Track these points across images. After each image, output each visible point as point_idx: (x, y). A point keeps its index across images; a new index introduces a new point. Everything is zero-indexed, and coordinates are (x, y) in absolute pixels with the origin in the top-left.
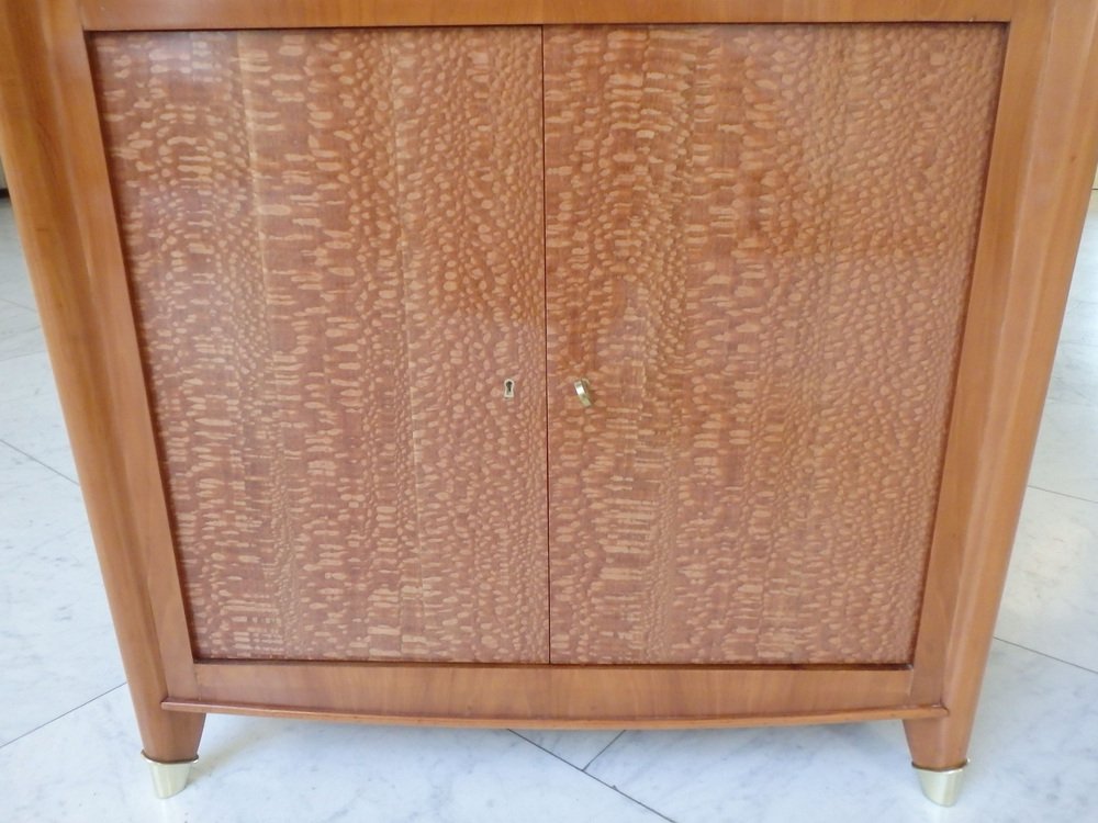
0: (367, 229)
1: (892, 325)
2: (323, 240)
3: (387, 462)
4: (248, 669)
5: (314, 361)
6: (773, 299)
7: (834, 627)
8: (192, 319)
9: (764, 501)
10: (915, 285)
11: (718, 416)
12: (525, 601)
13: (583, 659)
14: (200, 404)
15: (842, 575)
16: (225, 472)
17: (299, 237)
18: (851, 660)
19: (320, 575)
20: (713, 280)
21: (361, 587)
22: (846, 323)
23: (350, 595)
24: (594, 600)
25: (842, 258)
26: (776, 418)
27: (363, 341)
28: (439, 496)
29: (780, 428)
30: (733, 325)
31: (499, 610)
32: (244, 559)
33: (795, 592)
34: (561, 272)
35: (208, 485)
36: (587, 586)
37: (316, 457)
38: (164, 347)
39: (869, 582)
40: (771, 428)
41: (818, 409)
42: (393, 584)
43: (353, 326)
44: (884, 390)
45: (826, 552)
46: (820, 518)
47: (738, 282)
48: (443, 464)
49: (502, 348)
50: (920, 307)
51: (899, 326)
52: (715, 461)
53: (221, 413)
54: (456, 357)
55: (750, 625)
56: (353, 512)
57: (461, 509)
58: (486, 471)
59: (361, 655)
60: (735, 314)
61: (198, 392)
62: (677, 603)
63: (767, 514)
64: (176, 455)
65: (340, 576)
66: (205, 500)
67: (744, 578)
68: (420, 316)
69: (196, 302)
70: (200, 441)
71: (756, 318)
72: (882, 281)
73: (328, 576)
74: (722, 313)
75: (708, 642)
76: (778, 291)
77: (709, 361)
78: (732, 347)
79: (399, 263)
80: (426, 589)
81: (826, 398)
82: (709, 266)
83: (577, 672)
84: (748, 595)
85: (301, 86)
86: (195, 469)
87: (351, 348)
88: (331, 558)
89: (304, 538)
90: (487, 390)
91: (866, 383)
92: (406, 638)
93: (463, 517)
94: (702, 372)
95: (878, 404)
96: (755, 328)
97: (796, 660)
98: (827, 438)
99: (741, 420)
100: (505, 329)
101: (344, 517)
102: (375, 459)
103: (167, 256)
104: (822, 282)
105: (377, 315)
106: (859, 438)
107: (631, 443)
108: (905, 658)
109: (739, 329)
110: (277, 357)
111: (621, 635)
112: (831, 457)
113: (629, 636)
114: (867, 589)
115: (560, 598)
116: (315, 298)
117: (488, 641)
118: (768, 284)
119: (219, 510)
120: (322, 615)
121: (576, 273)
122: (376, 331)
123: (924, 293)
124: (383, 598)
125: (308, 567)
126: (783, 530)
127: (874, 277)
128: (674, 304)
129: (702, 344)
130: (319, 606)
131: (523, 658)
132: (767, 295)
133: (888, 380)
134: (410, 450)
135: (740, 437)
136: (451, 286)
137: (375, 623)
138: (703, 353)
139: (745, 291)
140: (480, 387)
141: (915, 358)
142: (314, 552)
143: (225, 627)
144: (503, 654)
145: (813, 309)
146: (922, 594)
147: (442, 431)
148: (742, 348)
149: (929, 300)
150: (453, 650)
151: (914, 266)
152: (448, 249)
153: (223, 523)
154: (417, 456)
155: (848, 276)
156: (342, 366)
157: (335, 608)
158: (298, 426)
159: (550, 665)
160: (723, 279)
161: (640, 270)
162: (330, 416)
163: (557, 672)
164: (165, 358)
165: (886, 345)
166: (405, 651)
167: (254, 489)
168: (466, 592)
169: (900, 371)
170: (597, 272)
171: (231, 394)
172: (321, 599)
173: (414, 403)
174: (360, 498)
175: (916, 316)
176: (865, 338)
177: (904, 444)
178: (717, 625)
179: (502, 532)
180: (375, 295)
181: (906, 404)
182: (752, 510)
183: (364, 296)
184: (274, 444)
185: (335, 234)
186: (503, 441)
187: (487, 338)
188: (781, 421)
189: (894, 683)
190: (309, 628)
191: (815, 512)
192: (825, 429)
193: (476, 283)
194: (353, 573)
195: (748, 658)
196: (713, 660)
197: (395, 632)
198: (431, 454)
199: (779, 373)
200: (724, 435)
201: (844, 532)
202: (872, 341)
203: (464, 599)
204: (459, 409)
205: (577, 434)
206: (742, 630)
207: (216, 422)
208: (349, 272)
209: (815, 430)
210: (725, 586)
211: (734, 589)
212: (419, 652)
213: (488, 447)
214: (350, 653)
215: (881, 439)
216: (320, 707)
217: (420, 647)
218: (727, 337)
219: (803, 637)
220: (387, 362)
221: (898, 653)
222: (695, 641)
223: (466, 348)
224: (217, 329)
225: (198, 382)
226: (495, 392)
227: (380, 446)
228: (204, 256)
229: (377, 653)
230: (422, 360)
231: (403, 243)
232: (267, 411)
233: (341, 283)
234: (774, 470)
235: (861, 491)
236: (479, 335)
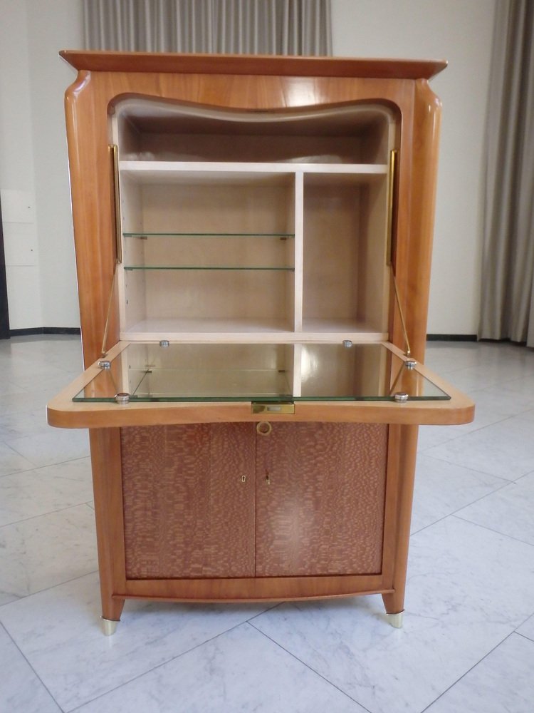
0: (200, 429)
1: (365, 457)
2: (185, 432)
3: (201, 504)
4: (146, 581)
5: (179, 470)
6: (328, 450)
7: (354, 560)
8: (140, 457)
9: (327, 516)
10: (371, 444)
11: (311, 487)
12: (247, 553)
13: (267, 575)
14: (139, 485)
15: (355, 541)
16: (146, 509)
18: (360, 573)
19: (175, 545)
20: (308, 444)
21: (189, 549)
22: (351, 456)
23: (185, 552)
24: (271, 552)
25: (348, 436)
26: (331, 487)
27: (196, 464)
28: (219, 516)
29: (332, 491)
30: (315, 457)
31: (238, 557)
32: (148, 540)
33: (340, 547)
34: (261, 441)
35: (138, 513)
36: (268, 547)
37: (177, 503)
38: (129, 466)
39: (364, 543)
40: (329, 491)
41: (344, 484)
42: (201, 548)
43: (193, 459)
44: (364, 478)
45: (350, 533)
46: (347, 521)
47: (316, 444)
48: (220, 505)
49: (242, 465)
50: (373, 451)
51: (368, 457)
52: (311, 502)
53: (146, 488)
54: (227, 468)
55: (326, 560)
56: (188, 522)
57: (226, 520)
58: (235, 507)
59: (187, 575)
60: (316, 454)
61: (139, 481)
62: (300, 553)
63: (329, 520)
64: (129, 503)
65: (182, 545)
66: (136, 518)
67: (322, 543)
68: (215, 456)
69: (142, 451)
70: (137, 498)
71: (323, 456)
72: (361, 443)
73: (178, 545)
74: (311, 454)
75: (311, 567)
76: (329, 447)
77: (308, 469)
78: (315, 464)
79: (209, 439)
80: (212, 550)
81: (346, 480)
82: (307, 439)
83: (265, 579)
84: (324, 549)
86: (135, 507)
87: (192, 466)
88: (180, 539)
89: (171, 532)
90: (237, 479)
91: (359, 475)
92: (204, 569)
93: (226, 523)
94: (306, 472)
95: (363, 482)
96: (322, 458)
97: (342, 573)
98: (347, 494)
99: (319, 488)
100: (243, 459)
101: (185, 524)
102: (198, 504)
103: (134, 437)
104: (342, 444)
105: (201, 455)
106: (358, 493)
107: (283, 497)
108: (379, 571)
109: (318, 459)
110: (167, 469)
111: (281, 565)
112: (349, 500)
113: (284, 565)
114: (364, 546)
115: (259, 552)
116: (181, 450)
117: (234, 569)
118: (326, 445)
119: (141, 522)
120: (175, 560)
121: (266, 442)
122: (201, 460)
123: (374, 447)
124: (197, 553)
125: (171, 543)
126: (335, 526)
127: (358, 442)
128: (297, 451)
129: (306, 464)
130: (174, 557)
131: (246, 575)
132: (326, 448)
133: (365, 474)
134: (209, 500)
135: (319, 494)
136: (226, 446)
137: (193, 563)
138: (306, 466)
139: (319, 447)
140: (234, 478)
141: (373, 467)
142: (173, 537)
143: (138, 566)
144: (239, 574)
145: (340, 453)
146: (383, 547)
147: (221, 493)
148: (319, 465)
149: (376, 449)
150: (221, 571)
151: (370, 439)
153: (142, 527)
154: (212, 502)
155: (350, 442)
156: (189, 472)
157: (179, 557)
158: (172, 492)
159: (256, 577)
160: (312, 443)
161: (286, 441)
162: (183, 489)
163: (258, 580)
164: (129, 470)
165: (364, 463)
166: (203, 573)
167: (155, 514)
168: (226, 550)
169: (369, 471)
170: (273, 441)
171: (150, 482)
172: (175, 554)
173: (212, 484)
174: (191, 517)
175: (373, 454)
176: (357, 461)
177: (372, 495)
178: (313, 560)
179: (240, 528)
180: (201, 449)
181: (372, 482)
182: (324, 518)
183: (198, 450)
184: (163, 498)
185: (190, 430)
186: (241, 496)
187: (237, 463)
188: (332, 488)
189: (376, 580)
190: (169, 565)
191: (345, 519)
192: (346, 491)
193: (234, 445)
194: (187, 544)
195: (325, 573)
196: (313, 574)
197: (200, 566)
198: (217, 501)
199: (330, 472)
200: (314, 494)
201: (355, 526)
202: (359, 461)
203: (225, 553)
204: (227, 486)
205: (266, 494)
206: (323, 562)
207: (144, 491)
208: (193, 442)
209: (343, 492)
210: (316, 546)
211: (319, 547)
212: (209, 574)
213: (236, 498)
214: (183, 575)
215: (365, 494)
217: (209, 571)
218: (313, 461)
219: (344, 564)
220: (203, 470)
221: (376, 569)
222: (306, 567)
223: (230, 466)
224: (148, 460)
225: (139, 477)
226: (239, 480)
227: (199, 499)
228: (146, 437)
229: (193, 574)
230: (216, 470)
231: (211, 433)
232: (162, 487)
233: (190, 445)
234: (331, 505)
235: (360, 511)
236: (234, 462)
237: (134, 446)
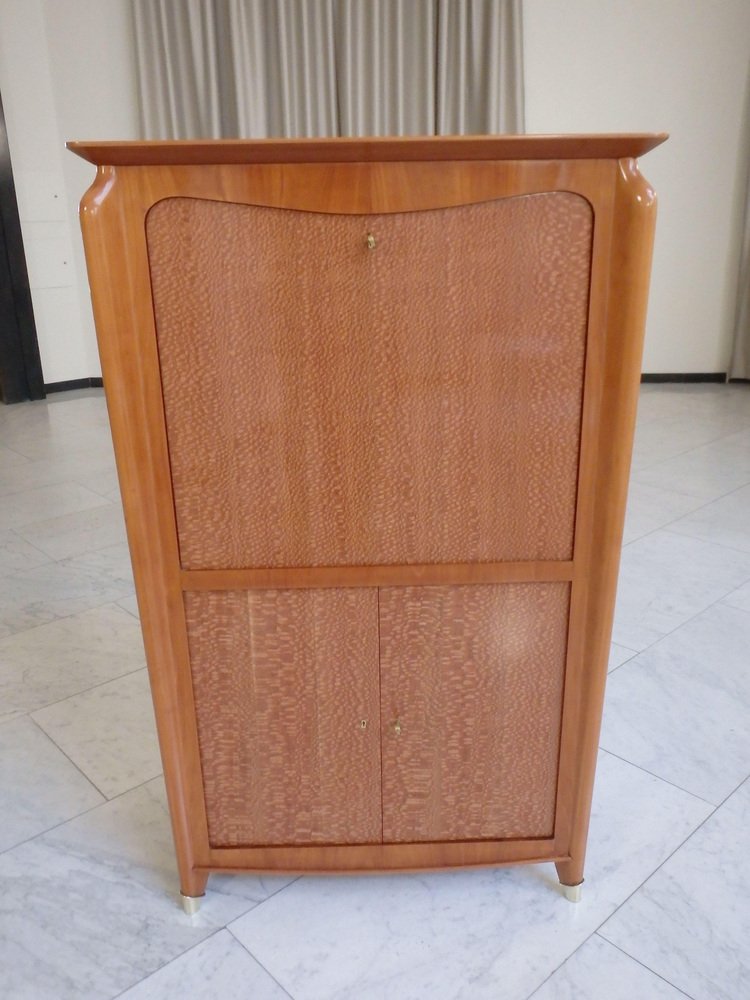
0: (301, 662)
1: (533, 693)
2: (281, 667)
3: (307, 757)
4: (237, 851)
5: (275, 715)
6: (480, 685)
7: (517, 821)
8: (220, 699)
9: (480, 768)
10: (542, 677)
11: (458, 733)
12: (371, 815)
13: (399, 840)
14: (221, 734)
15: (518, 798)
16: (231, 763)
17: (270, 665)
18: (525, 836)
19: (273, 806)
20: (454, 678)
21: (293, 811)
22: (512, 693)
23: (287, 815)
24: (404, 814)
25: (509, 668)
26: (484, 733)
27: (298, 707)
28: (332, 770)
29: (486, 737)
30: (463, 696)
31: (358, 820)
32: (237, 800)
33: (497, 806)
34: (387, 677)
35: (222, 768)
36: (400, 807)
37: (273, 755)
38: (205, 710)
39: (530, 801)
40: (481, 737)
41: (503, 728)
42: (308, 809)
43: (293, 700)
44: (531, 720)
45: (510, 788)
46: (506, 773)
47: (464, 678)
48: (333, 756)
49: (361, 707)
50: (545, 686)
51: (536, 694)
52: (457, 751)
53: (231, 738)
54: (340, 712)
55: (477, 822)
56: (290, 778)
57: (340, 776)
58: (353, 759)
59: (291, 842)
60: (464, 691)
61: (220, 729)
62: (442, 813)
63: (482, 773)
64: (208, 755)
65: (282, 807)
66: (220, 775)
67: (473, 801)
68: (324, 696)
69: (222, 692)
70: (219, 750)
71: (473, 693)
72: (527, 677)
73: (277, 806)
74: (457, 691)
75: (458, 829)
76: (482, 682)
77: (453, 711)
78: (463, 705)
79: (315, 675)
80: (323, 811)
81: (506, 724)
82: (452, 673)
83: (395, 847)
84: (475, 809)
85: (274, 608)
86: (217, 761)
87: (292, 709)
88: (279, 799)
89: (266, 790)
90: (354, 726)
91: (523, 717)
92: (313, 834)
93: (342, 780)
94: (450, 715)
95: (529, 725)
96: (472, 697)
97: (499, 836)
98: (507, 740)
99: (468, 734)
100: (362, 700)
101: (286, 780)
102: (301, 756)
103: (210, 674)
104: (501, 678)
105: (304, 696)
106: (522, 740)
107: (419, 745)
108: (551, 833)
109: (467, 697)
110: (258, 714)
111: (416, 828)
112: (510, 748)
113: (421, 829)
114: (530, 804)
115: (387, 813)
116: (276, 690)
117: (353, 834)
118: (477, 679)
119: (226, 779)
120: (273, 824)
121: (394, 677)
122: (303, 702)
123: (546, 680)
124: (303, 816)
125: (268, 803)
126: (490, 780)
127: (523, 675)
128: (437, 688)
129: (449, 704)
130: (271, 820)
131: (370, 841)
132: (478, 683)
133: (533, 716)
134: (318, 751)
135: (468, 741)
136: (338, 684)
137: (299, 827)
138: (450, 707)
139: (466, 683)
140: (350, 724)
141: (544, 706)
142: (271, 796)
143: (225, 831)
144: (360, 839)
145: (497, 689)
146: (555, 805)
147: (333, 742)
148: (467, 705)
149: (548, 683)
150: (336, 837)
151: (541, 670)
152: (337, 669)
153: (227, 785)
154: (321, 753)
155: (512, 675)
156: (288, 717)
157: (279, 821)
158: (266, 742)
159: (383, 843)
160: (458, 678)
161: (422, 675)
162: (281, 738)
163: (386, 847)
164: (206, 715)
165: (531, 702)
166: (313, 840)
167: (244, 770)
168: (342, 812)
169: (537, 712)
170: (402, 677)
171: (236, 729)
172: (273, 817)
173: (320, 731)
174: (294, 772)
175: (543, 689)
176: (521, 699)
177: (542, 741)
178: (461, 822)
179: (360, 785)
180: (304, 688)
181: (541, 725)
182: (475, 771)
183: (299, 688)
184: (254, 750)
185: (287, 664)
186: (361, 746)
187: (354, 704)
188: (486, 734)
189: (546, 846)
190: (267, 830)
191: (504, 771)
192: (506, 736)
193: (349, 683)
194: (289, 805)
195: (477, 837)
196: (460, 838)
197: (308, 831)
198: (328, 753)
199: (484, 714)
200: (461, 741)
201: (518, 779)
202: (524, 700)
203: (342, 815)
204: (340, 735)
205: (394, 742)
206: (473, 824)
207: (228, 741)
208: (292, 679)
209: (502, 738)
210: (464, 805)
211: (468, 806)
212: (320, 840)
213: (353, 749)
214: (286, 841)
215: (532, 740)
216: (270, 867)
217: (320, 837)
218: (460, 701)
219: (502, 826)
220: (308, 715)
221: (547, 831)
222: (451, 830)
223: (344, 709)
224: (231, 703)
225: (221, 725)
226: (357, 726)
227: (304, 750)
228: (227, 674)
229: (299, 841)
230: (325, 714)
231: (317, 667)
232: (252, 736)
233: (289, 684)
234: (484, 754)
235: (524, 762)
236: (350, 703)
237: (211, 685)
